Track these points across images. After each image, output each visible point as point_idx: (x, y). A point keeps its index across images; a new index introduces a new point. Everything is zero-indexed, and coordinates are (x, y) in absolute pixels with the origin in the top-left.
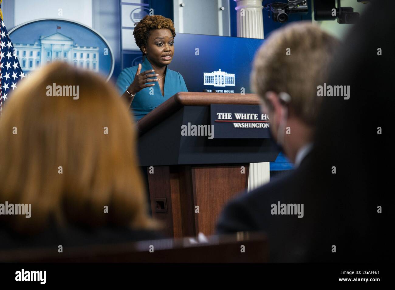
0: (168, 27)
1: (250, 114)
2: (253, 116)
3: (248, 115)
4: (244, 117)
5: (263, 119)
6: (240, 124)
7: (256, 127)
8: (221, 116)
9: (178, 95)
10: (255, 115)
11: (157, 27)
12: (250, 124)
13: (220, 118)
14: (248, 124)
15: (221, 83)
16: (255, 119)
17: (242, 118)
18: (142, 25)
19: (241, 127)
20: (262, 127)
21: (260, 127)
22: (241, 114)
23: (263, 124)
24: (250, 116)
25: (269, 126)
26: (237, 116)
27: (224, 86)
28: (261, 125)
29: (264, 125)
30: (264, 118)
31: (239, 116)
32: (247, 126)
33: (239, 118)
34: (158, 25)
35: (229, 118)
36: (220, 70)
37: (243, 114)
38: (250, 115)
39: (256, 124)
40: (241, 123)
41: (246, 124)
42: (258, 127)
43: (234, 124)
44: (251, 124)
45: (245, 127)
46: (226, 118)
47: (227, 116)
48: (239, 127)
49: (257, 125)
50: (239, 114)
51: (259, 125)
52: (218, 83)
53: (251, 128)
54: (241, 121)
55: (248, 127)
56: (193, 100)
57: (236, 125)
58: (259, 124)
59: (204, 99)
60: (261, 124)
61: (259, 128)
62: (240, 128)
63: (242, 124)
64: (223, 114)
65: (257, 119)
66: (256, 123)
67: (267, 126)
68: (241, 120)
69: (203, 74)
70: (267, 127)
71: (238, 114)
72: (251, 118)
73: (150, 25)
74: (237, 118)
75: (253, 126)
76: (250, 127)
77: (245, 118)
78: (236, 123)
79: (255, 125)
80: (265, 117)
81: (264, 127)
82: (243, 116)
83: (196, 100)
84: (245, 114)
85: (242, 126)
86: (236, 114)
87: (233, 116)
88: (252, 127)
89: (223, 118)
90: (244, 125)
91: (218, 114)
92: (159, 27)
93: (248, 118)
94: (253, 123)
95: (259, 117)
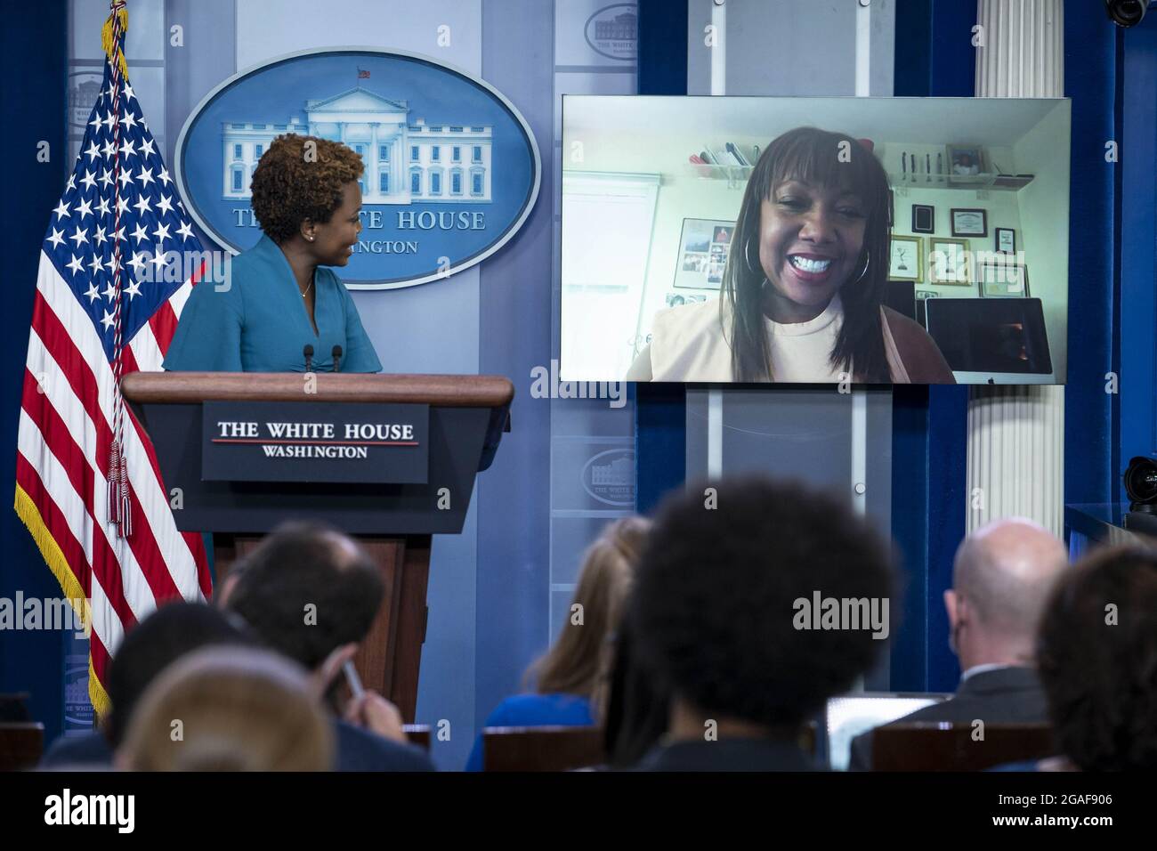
2: (321, 431)
3: (306, 426)
4: (293, 433)
5: (348, 436)
6: (281, 448)
7: (326, 457)
8: (229, 429)
10: (326, 426)
12: (310, 448)
13: (224, 434)
14: (304, 448)
16: (326, 436)
17: (289, 435)
19: (283, 455)
20: (345, 457)
21: (340, 456)
22: (284, 425)
23: (347, 449)
24: (310, 429)
25: (365, 455)
26: (274, 429)
28: (343, 451)
29: (351, 451)
30: (352, 434)
31: (280, 429)
32: (300, 454)
33: (280, 435)
35: (250, 434)
37: (289, 425)
38: (312, 426)
39: (329, 448)
40: (284, 445)
41: (297, 448)
42: (334, 455)
43: (265, 447)
44: (313, 450)
45: (297, 455)
46: (243, 434)
47: (248, 430)
48: (277, 455)
49: (331, 451)
50: (280, 425)
51: (337, 451)
53: (313, 458)
54: (283, 441)
55: (303, 455)
56: (157, 392)
57: (269, 451)
58: (335, 448)
59: (187, 388)
60: (341, 449)
61: (336, 458)
62: (280, 459)
63: (288, 448)
64: (235, 424)
65: (333, 436)
66: (327, 446)
67: (361, 455)
68: (283, 438)
70: (359, 457)
71: (275, 425)
72: (315, 435)
74: (274, 435)
75: (319, 454)
76: (310, 455)
77: (297, 435)
78: (269, 447)
79: (322, 452)
80: (356, 431)
81: (352, 457)
82: (289, 430)
84: (298, 425)
85: (285, 452)
86: (269, 425)
87: (264, 432)
88: (316, 456)
89: (234, 434)
90: (293, 450)
91: (220, 424)
93: (305, 435)
94: (320, 445)
95: (339, 432)
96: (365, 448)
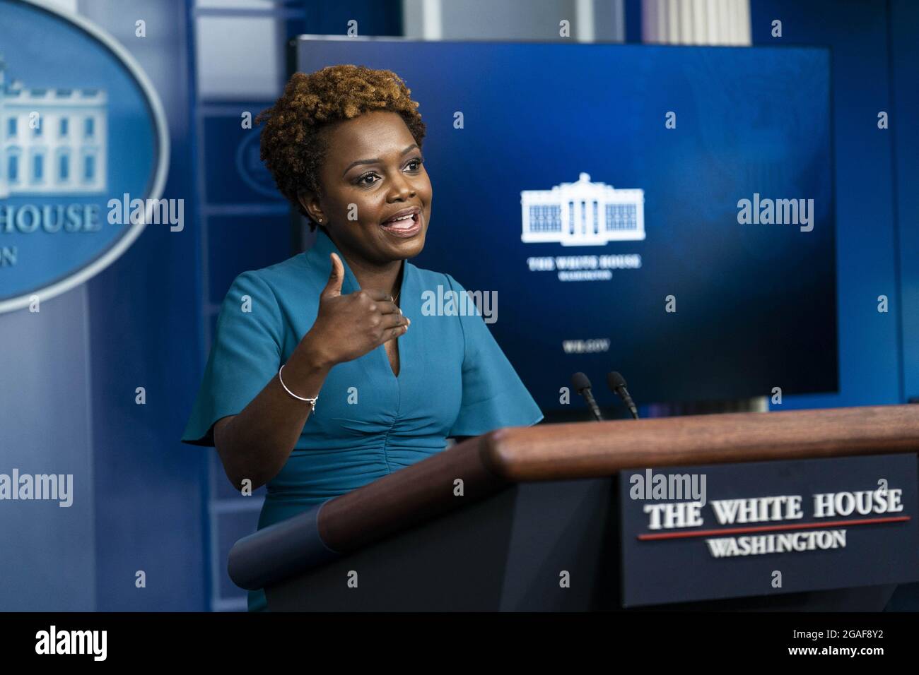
1: (770, 500)
2: (784, 507)
3: (765, 502)
4: (748, 514)
5: (820, 513)
6: (732, 541)
7: (793, 550)
8: (662, 515)
9: (496, 442)
10: (792, 499)
11: (343, 112)
12: (771, 538)
13: (655, 524)
14: (763, 539)
15: (590, 227)
16: (791, 515)
17: (743, 519)
19: (737, 552)
20: (818, 548)
21: (812, 547)
22: (737, 502)
23: (820, 535)
24: (770, 507)
25: (843, 542)
26: (723, 510)
27: (601, 239)
28: (815, 539)
29: (824, 538)
30: (825, 509)
31: (731, 509)
32: (759, 548)
33: (731, 520)
34: (343, 105)
35: (691, 523)
36: (585, 177)
37: (743, 502)
38: (773, 502)
39: (796, 536)
40: (737, 536)
41: (754, 539)
42: (803, 547)
43: (712, 542)
44: (776, 540)
45: (755, 552)
46: (681, 524)
47: (687, 516)
48: (729, 554)
49: (800, 539)
50: (731, 502)
51: (806, 540)
52: (578, 228)
53: (776, 554)
54: (736, 530)
55: (763, 551)
57: (720, 547)
58: (805, 535)
59: (594, 451)
60: (812, 535)
61: (807, 552)
62: (733, 558)
63: (742, 540)
64: (670, 507)
65: (800, 515)
66: (793, 531)
67: (838, 543)
68: (736, 524)
69: (520, 198)
70: (835, 546)
71: (724, 503)
72: (777, 516)
74: (723, 520)
75: (784, 547)
76: (771, 549)
77: (754, 518)
78: (718, 541)
79: (790, 542)
80: (830, 504)
81: (827, 546)
82: (743, 511)
83: (563, 460)
84: (754, 502)
85: (740, 547)
86: (717, 504)
87: (708, 513)
88: (780, 549)
89: (669, 524)
90: (749, 543)
92: (351, 110)
93: (764, 517)
94: (785, 532)
95: (808, 506)
96: (844, 532)
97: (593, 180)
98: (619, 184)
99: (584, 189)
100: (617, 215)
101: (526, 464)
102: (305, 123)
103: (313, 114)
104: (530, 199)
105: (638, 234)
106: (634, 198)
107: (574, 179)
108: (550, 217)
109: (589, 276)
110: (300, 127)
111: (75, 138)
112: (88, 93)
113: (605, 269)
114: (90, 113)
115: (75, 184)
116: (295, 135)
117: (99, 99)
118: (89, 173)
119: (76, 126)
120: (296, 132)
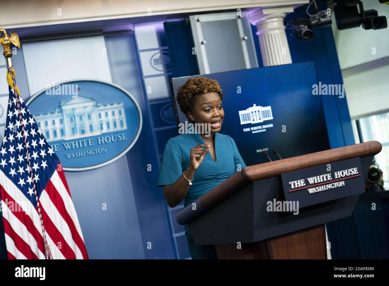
0: (214, 90)
1: (323, 176)
2: (327, 177)
3: (321, 176)
4: (317, 180)
5: (336, 177)
6: (314, 188)
7: (331, 188)
8: (294, 184)
9: (245, 171)
10: (328, 175)
11: (203, 91)
12: (325, 186)
13: (293, 187)
14: (322, 186)
15: (258, 118)
16: (329, 179)
17: (316, 182)
18: (186, 90)
19: (316, 191)
20: (337, 187)
21: (336, 187)
22: (314, 177)
23: (337, 183)
24: (323, 178)
25: (344, 184)
26: (311, 180)
27: (262, 121)
28: (336, 185)
29: (339, 184)
30: (338, 176)
31: (313, 180)
32: (322, 189)
33: (313, 183)
34: (203, 89)
35: (302, 185)
36: (255, 105)
37: (316, 177)
38: (324, 176)
39: (331, 184)
40: (315, 187)
41: (320, 187)
42: (333, 187)
43: (309, 190)
44: (326, 186)
45: (321, 190)
46: (300, 186)
47: (301, 183)
48: (314, 192)
49: (332, 185)
50: (312, 178)
52: (255, 119)
53: (327, 190)
54: (315, 185)
55: (323, 190)
56: (261, 174)
57: (311, 191)
58: (333, 184)
59: (273, 169)
60: (335, 183)
61: (335, 188)
62: (315, 193)
63: (317, 188)
64: (296, 182)
65: (331, 179)
66: (330, 183)
67: (343, 185)
68: (315, 184)
69: (239, 113)
70: (342, 186)
71: (310, 178)
72: (325, 180)
73: (195, 90)
74: (311, 183)
75: (328, 188)
76: (325, 189)
77: (319, 181)
78: (310, 189)
79: (330, 186)
80: (339, 174)
81: (340, 186)
82: (316, 180)
83: (264, 173)
84: (318, 177)
85: (317, 190)
86: (308, 179)
87: (307, 182)
88: (327, 189)
89: (296, 186)
90: (319, 188)
91: (290, 183)
92: (205, 91)
93: (322, 181)
94: (328, 184)
95: (333, 176)
96: (344, 181)
97: (257, 105)
98: (264, 105)
99: (255, 108)
100: (265, 114)
101: (254, 176)
102: (192, 93)
103: (194, 91)
104: (241, 113)
105: (271, 118)
106: (269, 108)
107: (252, 106)
108: (247, 117)
109: (260, 131)
110: (190, 94)
111: (117, 116)
112: (119, 103)
113: (264, 129)
114: (120, 109)
115: (119, 128)
116: (189, 96)
117: (122, 105)
118: (122, 125)
119: (116, 113)
120: (189, 95)
